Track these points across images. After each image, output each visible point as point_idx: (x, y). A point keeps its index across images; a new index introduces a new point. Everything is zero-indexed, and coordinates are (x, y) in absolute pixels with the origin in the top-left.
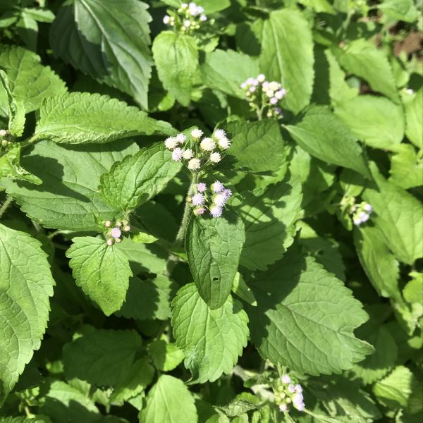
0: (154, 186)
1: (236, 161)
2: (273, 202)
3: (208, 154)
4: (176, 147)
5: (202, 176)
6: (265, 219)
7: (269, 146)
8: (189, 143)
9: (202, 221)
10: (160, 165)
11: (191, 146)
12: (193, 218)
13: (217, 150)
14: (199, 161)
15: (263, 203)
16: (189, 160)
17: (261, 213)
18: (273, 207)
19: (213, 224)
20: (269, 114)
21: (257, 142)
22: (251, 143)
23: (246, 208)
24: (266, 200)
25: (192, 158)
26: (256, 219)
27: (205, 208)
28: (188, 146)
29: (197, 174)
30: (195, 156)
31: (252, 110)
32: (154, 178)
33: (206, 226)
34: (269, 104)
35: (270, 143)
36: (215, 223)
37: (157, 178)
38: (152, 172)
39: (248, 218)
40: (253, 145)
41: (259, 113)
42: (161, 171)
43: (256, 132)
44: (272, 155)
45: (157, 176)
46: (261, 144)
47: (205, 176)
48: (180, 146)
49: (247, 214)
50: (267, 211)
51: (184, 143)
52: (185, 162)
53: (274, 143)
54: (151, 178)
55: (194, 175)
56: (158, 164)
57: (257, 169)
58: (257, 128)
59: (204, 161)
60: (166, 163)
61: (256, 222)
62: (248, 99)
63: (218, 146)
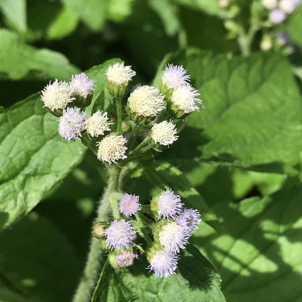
0: (21, 195)
1: (205, 141)
2: (282, 229)
3: (146, 123)
4: (70, 105)
5: (131, 172)
6: (264, 265)
7: (274, 109)
8: (102, 97)
9: (129, 280)
10: (34, 148)
11: (107, 104)
12: (108, 273)
13: (168, 114)
14: (123, 141)
15: (260, 232)
16: (101, 138)
17: (256, 252)
18: (283, 241)
19: (155, 289)
20: (266, 44)
21: (249, 99)
22: (236, 101)
23: (223, 242)
24: (267, 225)
25: (106, 133)
26: (245, 266)
27: (136, 251)
28: (98, 106)
29: (120, 170)
30: (114, 129)
31: (231, 36)
32: (20, 178)
33: (137, 291)
34: (267, 24)
35: (275, 101)
36: (158, 284)
37: (28, 176)
38: (16, 162)
39: (227, 263)
40: (240, 105)
41: (244, 42)
42: (36, 160)
43: (246, 78)
44: (281, 128)
45: (27, 171)
46: (257, 102)
47: (138, 174)
48: (79, 102)
49: (226, 254)
50: (269, 249)
51: (90, 97)
52: (91, 142)
53: (283, 103)
54: (13, 176)
55: (112, 171)
56: (29, 144)
57: (251, 158)
58: (249, 69)
59: (135, 139)
60: (49, 143)
61: (245, 273)
62: (222, 14)
63: (169, 104)
